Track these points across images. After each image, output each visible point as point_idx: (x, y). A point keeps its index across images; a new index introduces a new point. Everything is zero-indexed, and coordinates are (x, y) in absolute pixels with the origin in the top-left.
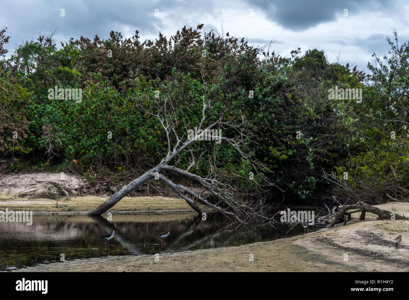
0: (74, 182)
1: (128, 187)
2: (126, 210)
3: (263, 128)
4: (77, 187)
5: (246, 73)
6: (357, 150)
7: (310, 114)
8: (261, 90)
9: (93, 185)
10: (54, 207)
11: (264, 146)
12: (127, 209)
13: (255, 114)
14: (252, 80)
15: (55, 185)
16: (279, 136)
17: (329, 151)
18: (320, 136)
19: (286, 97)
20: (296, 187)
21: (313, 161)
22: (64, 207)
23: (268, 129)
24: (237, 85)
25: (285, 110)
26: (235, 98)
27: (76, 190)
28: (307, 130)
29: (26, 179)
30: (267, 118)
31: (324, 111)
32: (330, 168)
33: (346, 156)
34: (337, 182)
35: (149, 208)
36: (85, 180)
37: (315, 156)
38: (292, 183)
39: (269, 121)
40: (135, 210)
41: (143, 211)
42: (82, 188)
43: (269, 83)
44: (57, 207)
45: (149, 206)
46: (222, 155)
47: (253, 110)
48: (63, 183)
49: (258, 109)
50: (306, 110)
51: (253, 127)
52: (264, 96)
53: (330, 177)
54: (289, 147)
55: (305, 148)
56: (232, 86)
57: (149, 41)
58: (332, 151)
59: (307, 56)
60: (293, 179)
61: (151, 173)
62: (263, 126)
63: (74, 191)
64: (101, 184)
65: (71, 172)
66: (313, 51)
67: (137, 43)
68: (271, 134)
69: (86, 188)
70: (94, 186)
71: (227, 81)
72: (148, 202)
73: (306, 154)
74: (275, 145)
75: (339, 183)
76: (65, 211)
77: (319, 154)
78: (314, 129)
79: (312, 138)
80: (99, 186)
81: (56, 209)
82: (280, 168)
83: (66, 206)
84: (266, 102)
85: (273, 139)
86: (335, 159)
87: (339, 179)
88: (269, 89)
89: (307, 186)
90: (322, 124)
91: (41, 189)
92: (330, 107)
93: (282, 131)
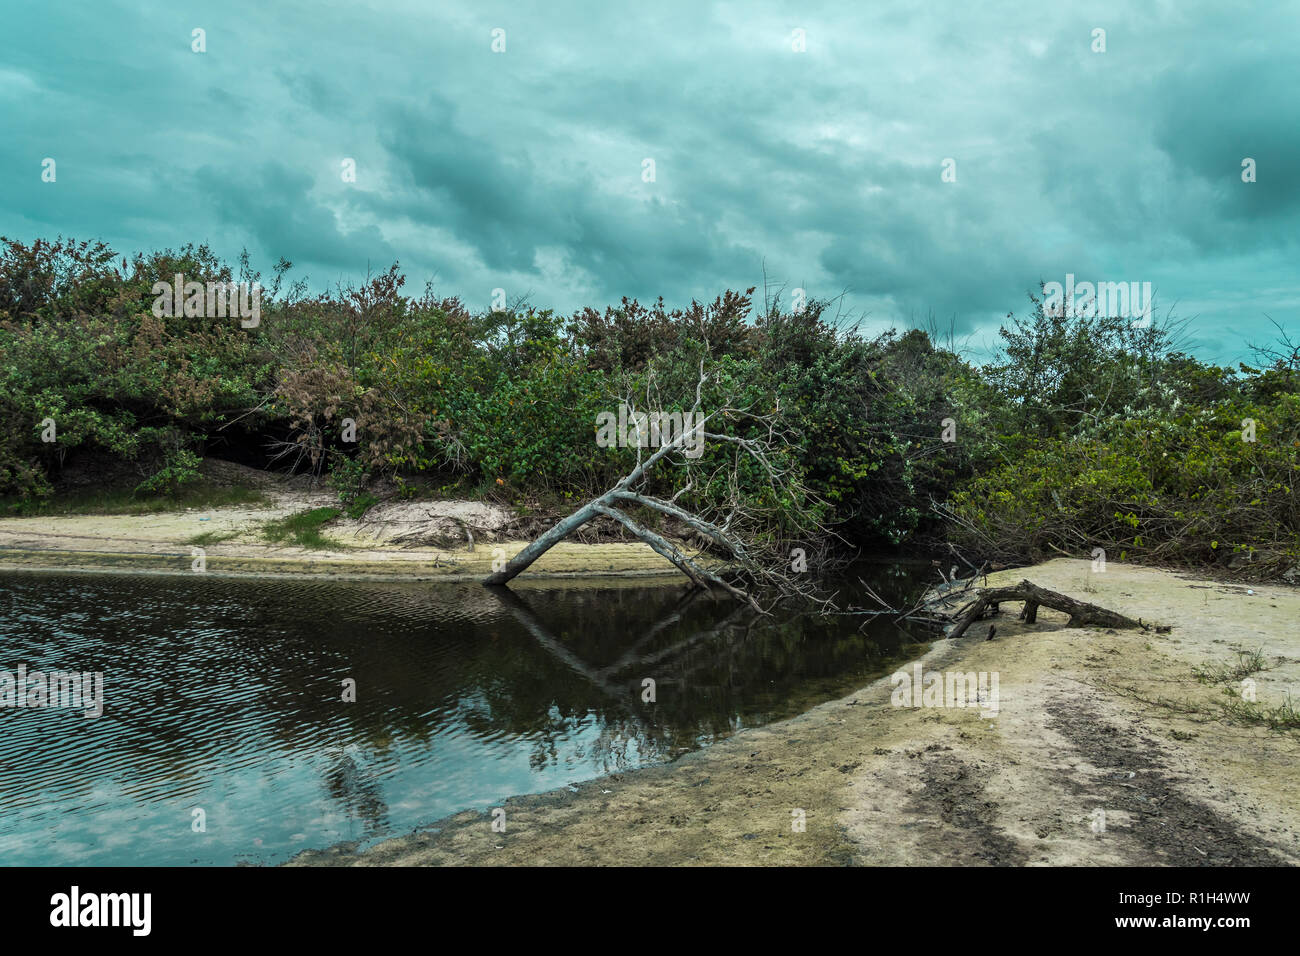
0: (493, 516)
1: (553, 532)
2: (566, 571)
3: (830, 428)
4: (497, 526)
5: (803, 340)
6: (986, 464)
7: (908, 405)
8: (826, 367)
9: (525, 522)
10: (428, 566)
11: (831, 457)
12: (570, 568)
13: (815, 404)
14: (813, 351)
15: (458, 522)
16: (856, 440)
17: (941, 464)
18: (924, 440)
19: (867, 377)
20: (884, 524)
21: (913, 482)
22: (448, 565)
23: (836, 428)
24: (788, 360)
25: (866, 398)
26: (785, 380)
27: (494, 531)
28: (903, 431)
29: (417, 511)
30: (835, 411)
31: (932, 402)
32: (943, 495)
33: (970, 474)
34: (956, 518)
35: (611, 567)
36: (513, 513)
37: (917, 473)
38: (878, 518)
39: (838, 415)
40: (585, 570)
41: (600, 573)
42: (505, 527)
43: (839, 356)
44: (435, 566)
45: (613, 562)
46: (757, 472)
47: (813, 399)
48: (473, 518)
49: (820, 396)
50: (902, 399)
51: (811, 425)
52: (831, 376)
53: (942, 510)
54: (872, 459)
55: (900, 460)
56: (782, 359)
57: (678, 311)
58: (946, 465)
59: (905, 339)
60: (880, 511)
61: (595, 507)
62: (829, 425)
63: (490, 534)
64: (541, 521)
65: (492, 500)
66: (913, 332)
67: (660, 315)
68: (843, 438)
69: (513, 528)
70: (527, 525)
71: (772, 352)
72: (614, 555)
73: (902, 470)
74: (849, 456)
75: (960, 521)
76: (446, 574)
77: (923, 469)
78: (915, 429)
79: (909, 443)
80: (537, 525)
81: (432, 570)
82: (858, 493)
83: (453, 564)
84: (834, 385)
85: (844, 445)
86: (950, 478)
87: (959, 514)
88: (838, 364)
89: (904, 524)
90: (927, 421)
91: (432, 530)
92: (940, 394)
93: (861, 432)
